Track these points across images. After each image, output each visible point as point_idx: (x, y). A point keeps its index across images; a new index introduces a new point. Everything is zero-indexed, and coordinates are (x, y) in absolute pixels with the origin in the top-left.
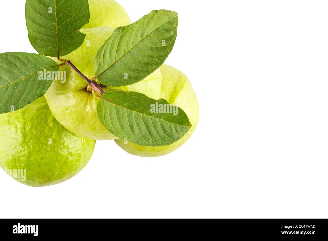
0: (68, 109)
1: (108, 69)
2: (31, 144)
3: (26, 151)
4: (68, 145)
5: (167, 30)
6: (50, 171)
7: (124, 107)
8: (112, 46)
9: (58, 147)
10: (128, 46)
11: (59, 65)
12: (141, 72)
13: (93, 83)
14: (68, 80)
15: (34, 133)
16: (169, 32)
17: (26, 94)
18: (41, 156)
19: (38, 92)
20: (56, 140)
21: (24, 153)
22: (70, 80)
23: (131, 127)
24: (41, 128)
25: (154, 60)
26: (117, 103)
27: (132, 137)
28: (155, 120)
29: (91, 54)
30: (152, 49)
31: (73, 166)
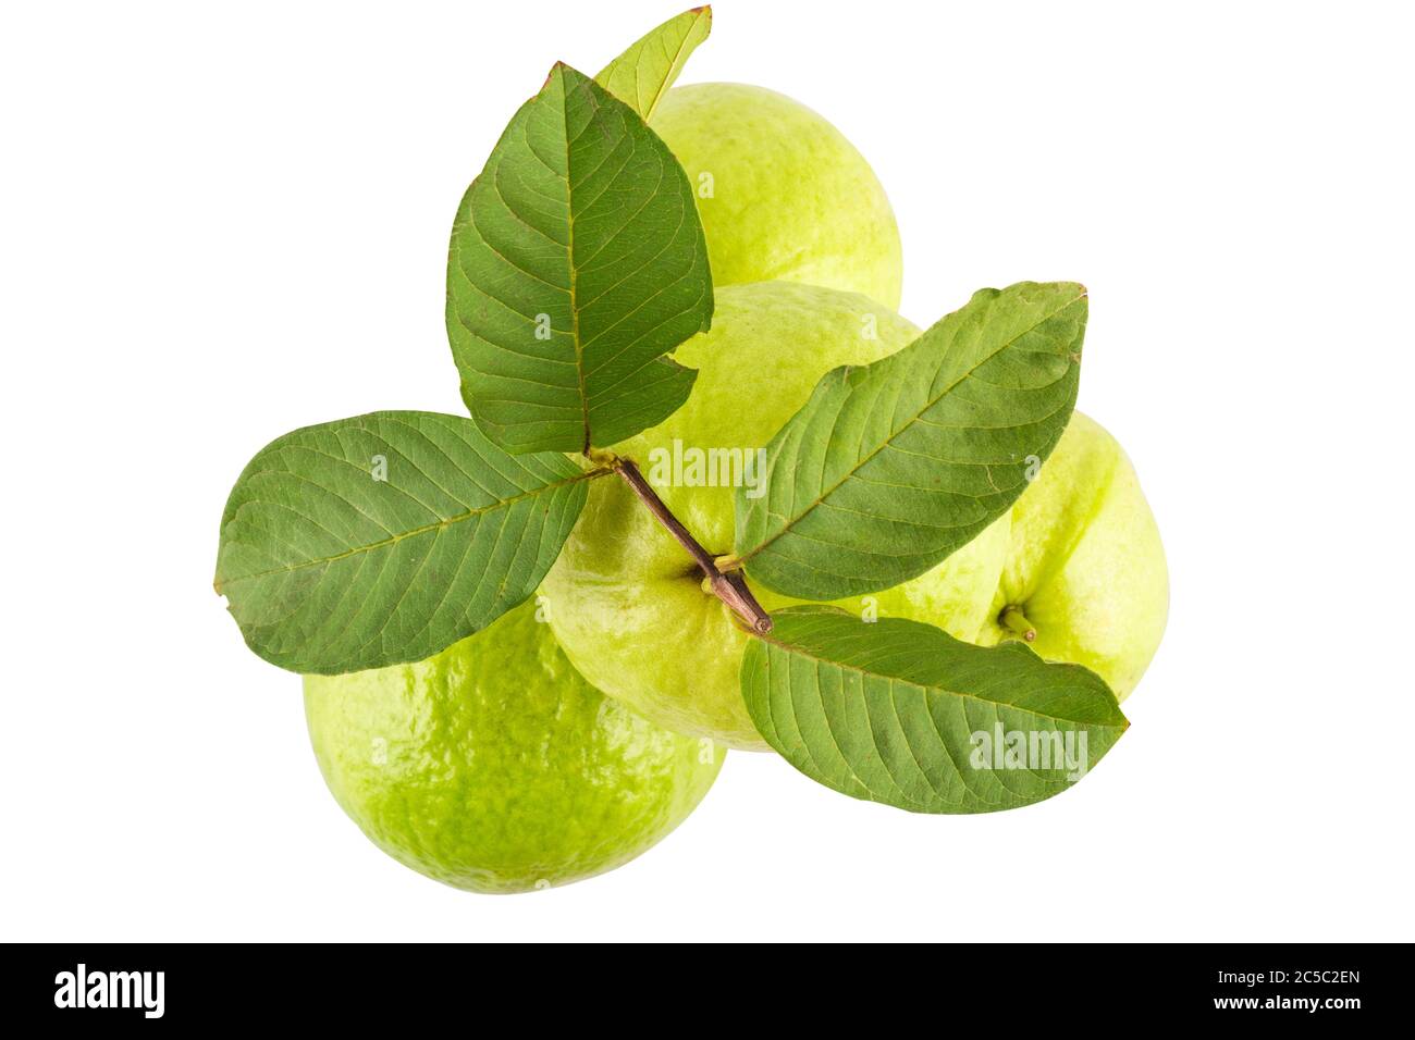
0: (623, 647)
1: (789, 528)
2: (468, 747)
3: (448, 773)
4: (621, 749)
5: (1039, 359)
6: (545, 850)
7: (854, 666)
8: (808, 441)
9: (578, 759)
10: (874, 433)
11: (590, 475)
12: (926, 536)
13: (727, 578)
14: (624, 530)
15: (484, 702)
16: (1046, 368)
17: (454, 591)
18: (509, 793)
19: (505, 585)
20: (570, 731)
21: (442, 780)
22: (632, 532)
23: (882, 741)
24: (513, 680)
25: (983, 483)
26: (825, 653)
27: (882, 781)
28: (981, 708)
29: (720, 425)
30: (976, 438)
31: (641, 825)
